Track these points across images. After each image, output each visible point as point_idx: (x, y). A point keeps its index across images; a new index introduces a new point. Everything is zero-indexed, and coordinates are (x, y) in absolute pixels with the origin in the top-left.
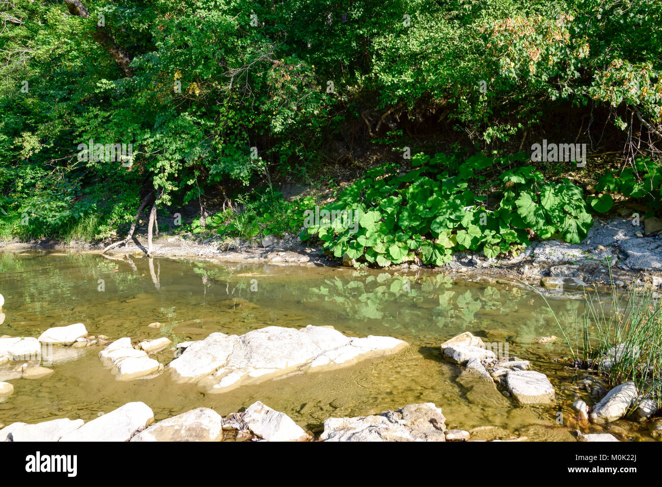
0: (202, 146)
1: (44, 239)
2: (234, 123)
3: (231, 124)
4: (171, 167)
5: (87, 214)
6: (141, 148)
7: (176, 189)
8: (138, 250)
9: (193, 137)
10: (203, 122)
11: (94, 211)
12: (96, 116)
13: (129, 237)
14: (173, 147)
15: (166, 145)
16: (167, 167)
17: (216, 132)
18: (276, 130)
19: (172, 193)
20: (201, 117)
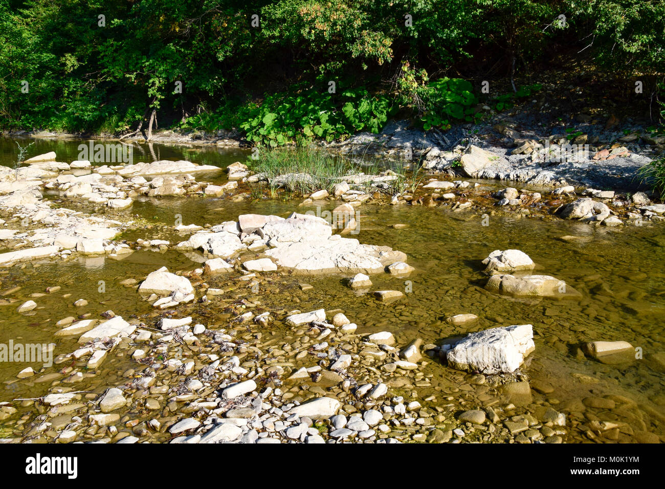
0: (180, 69)
1: (83, 131)
2: (202, 52)
3: (199, 52)
4: (160, 82)
5: (111, 115)
6: (142, 69)
7: (163, 97)
8: (143, 138)
9: (175, 61)
10: (183, 50)
11: (116, 112)
12: (112, 45)
13: (138, 130)
14: (162, 68)
15: (157, 67)
16: (157, 82)
17: (189, 58)
18: (219, 60)
19: (161, 100)
20: (181, 47)
